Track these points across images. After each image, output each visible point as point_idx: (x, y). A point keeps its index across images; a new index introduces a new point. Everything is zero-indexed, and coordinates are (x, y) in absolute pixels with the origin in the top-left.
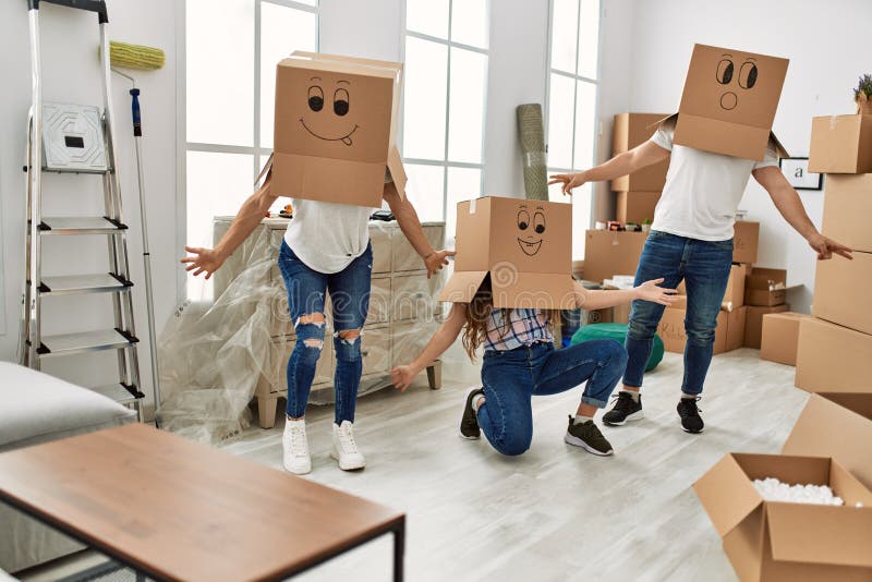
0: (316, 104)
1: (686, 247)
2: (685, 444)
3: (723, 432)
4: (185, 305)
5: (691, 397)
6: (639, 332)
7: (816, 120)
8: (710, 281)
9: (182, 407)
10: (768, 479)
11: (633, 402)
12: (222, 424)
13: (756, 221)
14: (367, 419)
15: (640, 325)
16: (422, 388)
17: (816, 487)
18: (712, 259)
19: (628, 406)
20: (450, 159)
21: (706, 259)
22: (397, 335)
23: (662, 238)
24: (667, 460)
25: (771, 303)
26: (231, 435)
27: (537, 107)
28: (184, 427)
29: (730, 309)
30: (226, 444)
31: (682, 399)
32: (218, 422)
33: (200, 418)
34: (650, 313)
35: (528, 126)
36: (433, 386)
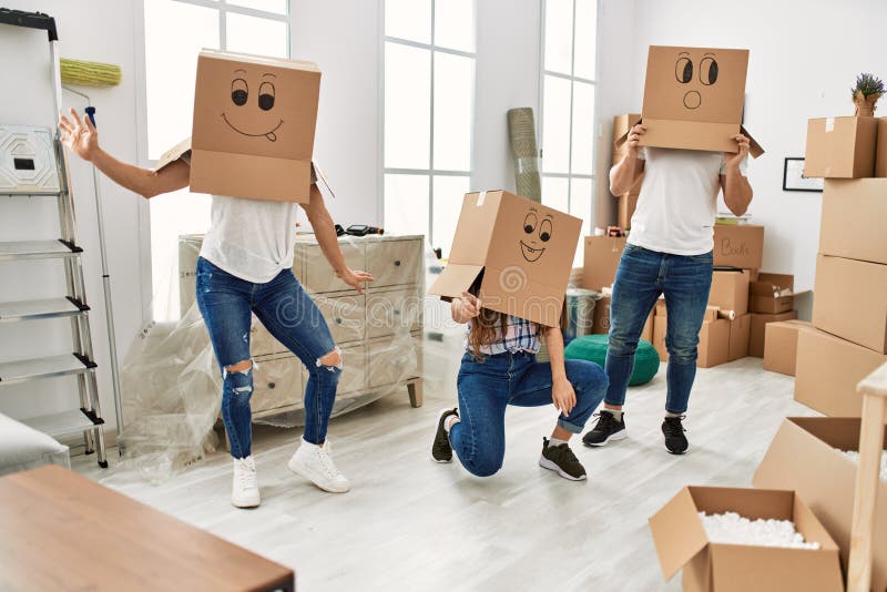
0: (240, 98)
1: (663, 262)
2: (666, 466)
3: (707, 452)
4: (150, 326)
5: (675, 416)
6: (619, 349)
7: (811, 122)
8: (689, 297)
9: (143, 432)
10: (727, 513)
11: (615, 422)
12: (186, 450)
13: (760, 224)
14: (340, 441)
15: (619, 342)
16: (402, 407)
17: (778, 522)
18: (690, 274)
19: (610, 425)
20: (435, 168)
21: (684, 274)
22: (373, 353)
23: (638, 253)
24: (643, 485)
25: (776, 310)
26: (194, 460)
27: (529, 111)
28: (146, 453)
29: (731, 317)
30: (187, 471)
31: (666, 419)
32: (181, 447)
33: (162, 443)
34: (628, 330)
35: (520, 132)
36: (414, 405)
